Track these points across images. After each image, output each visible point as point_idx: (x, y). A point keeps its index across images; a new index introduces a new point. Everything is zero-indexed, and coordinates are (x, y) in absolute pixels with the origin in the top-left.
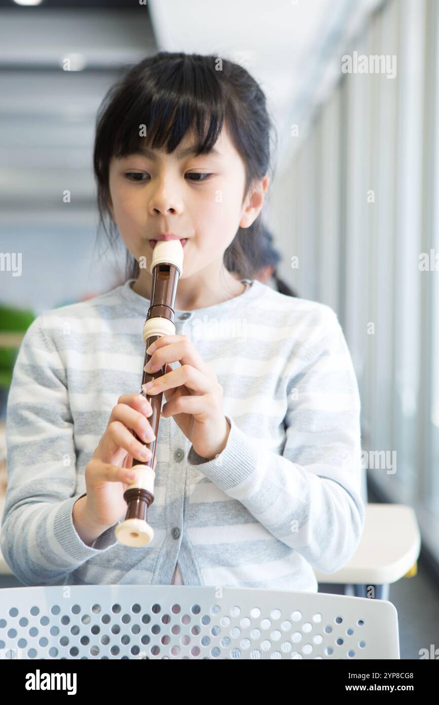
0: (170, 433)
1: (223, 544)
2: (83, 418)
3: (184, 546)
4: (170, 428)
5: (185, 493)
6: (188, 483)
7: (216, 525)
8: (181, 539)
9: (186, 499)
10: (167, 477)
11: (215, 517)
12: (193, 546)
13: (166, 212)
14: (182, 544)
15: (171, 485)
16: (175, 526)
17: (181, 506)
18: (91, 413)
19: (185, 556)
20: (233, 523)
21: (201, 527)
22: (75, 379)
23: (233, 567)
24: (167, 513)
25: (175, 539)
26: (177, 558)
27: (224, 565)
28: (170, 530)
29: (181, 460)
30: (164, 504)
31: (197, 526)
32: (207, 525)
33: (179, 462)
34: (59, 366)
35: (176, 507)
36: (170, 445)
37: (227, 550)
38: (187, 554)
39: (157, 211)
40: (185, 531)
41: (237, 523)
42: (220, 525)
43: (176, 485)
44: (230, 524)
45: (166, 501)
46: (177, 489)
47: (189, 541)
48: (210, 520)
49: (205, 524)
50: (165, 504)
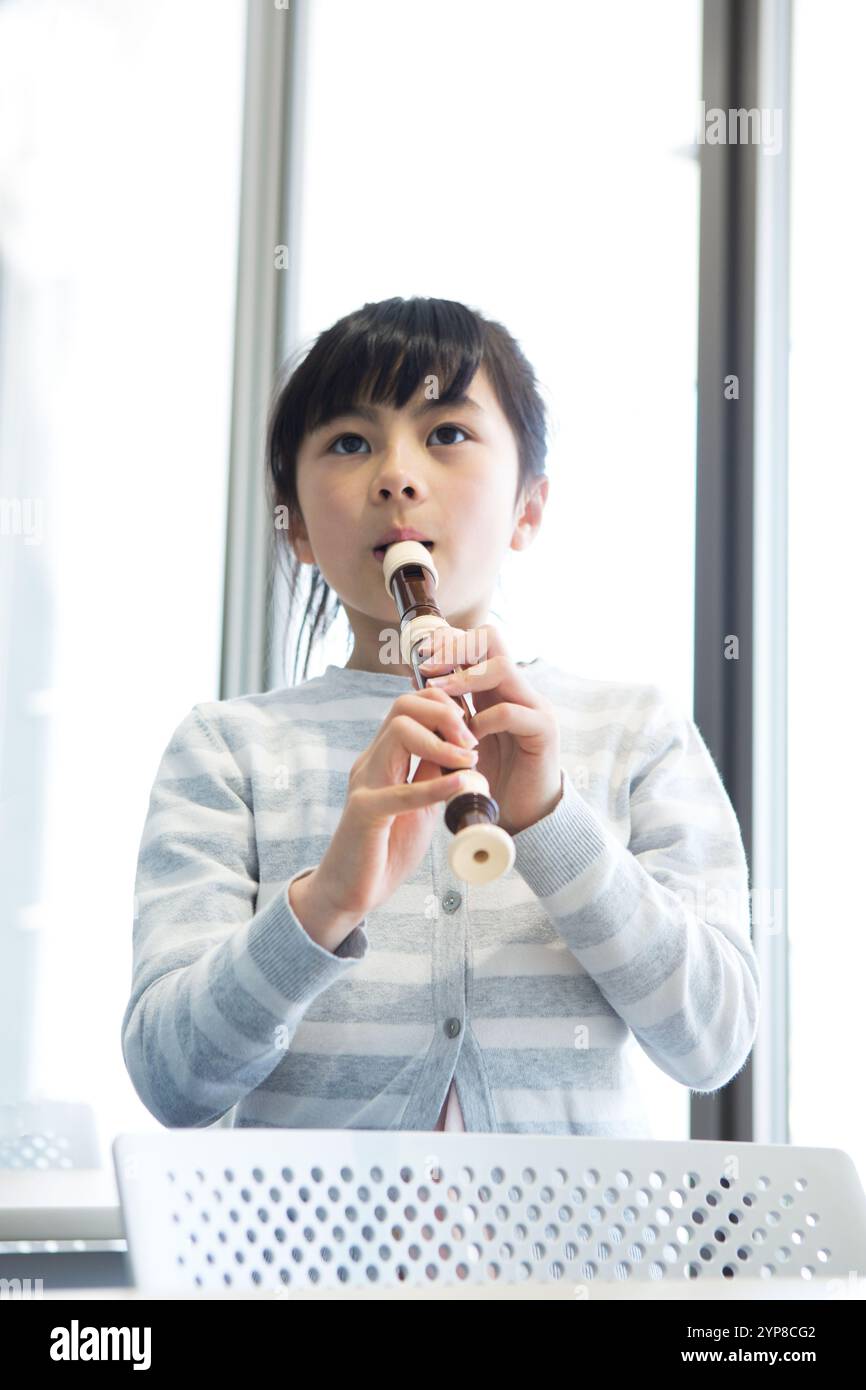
0: (433, 867)
1: (531, 1049)
2: (279, 852)
3: (467, 1049)
4: (432, 859)
5: (466, 963)
6: (469, 947)
7: (519, 1016)
8: (462, 1035)
9: (467, 972)
10: (434, 937)
11: (517, 1003)
12: (481, 1050)
13: (400, 495)
14: (464, 1045)
15: (441, 950)
16: (452, 1015)
17: (461, 983)
18: (293, 842)
19: (467, 1066)
20: (547, 1014)
21: (494, 1017)
22: (264, 788)
23: (545, 1090)
24: (436, 995)
25: (450, 1037)
26: (454, 1068)
27: (530, 1087)
28: (441, 1023)
29: (455, 909)
30: (430, 982)
31: (488, 1015)
32: (505, 1015)
33: (453, 913)
34: (237, 773)
35: (451, 984)
36: (435, 886)
37: (536, 1060)
38: (469, 1062)
39: (385, 494)
40: (469, 1024)
41: (554, 1014)
42: (525, 1016)
43: (451, 949)
44: (542, 1016)
45: (433, 975)
46: (451, 956)
47: (474, 1041)
48: (509, 1007)
49: (501, 1014)
50: (433, 980)
